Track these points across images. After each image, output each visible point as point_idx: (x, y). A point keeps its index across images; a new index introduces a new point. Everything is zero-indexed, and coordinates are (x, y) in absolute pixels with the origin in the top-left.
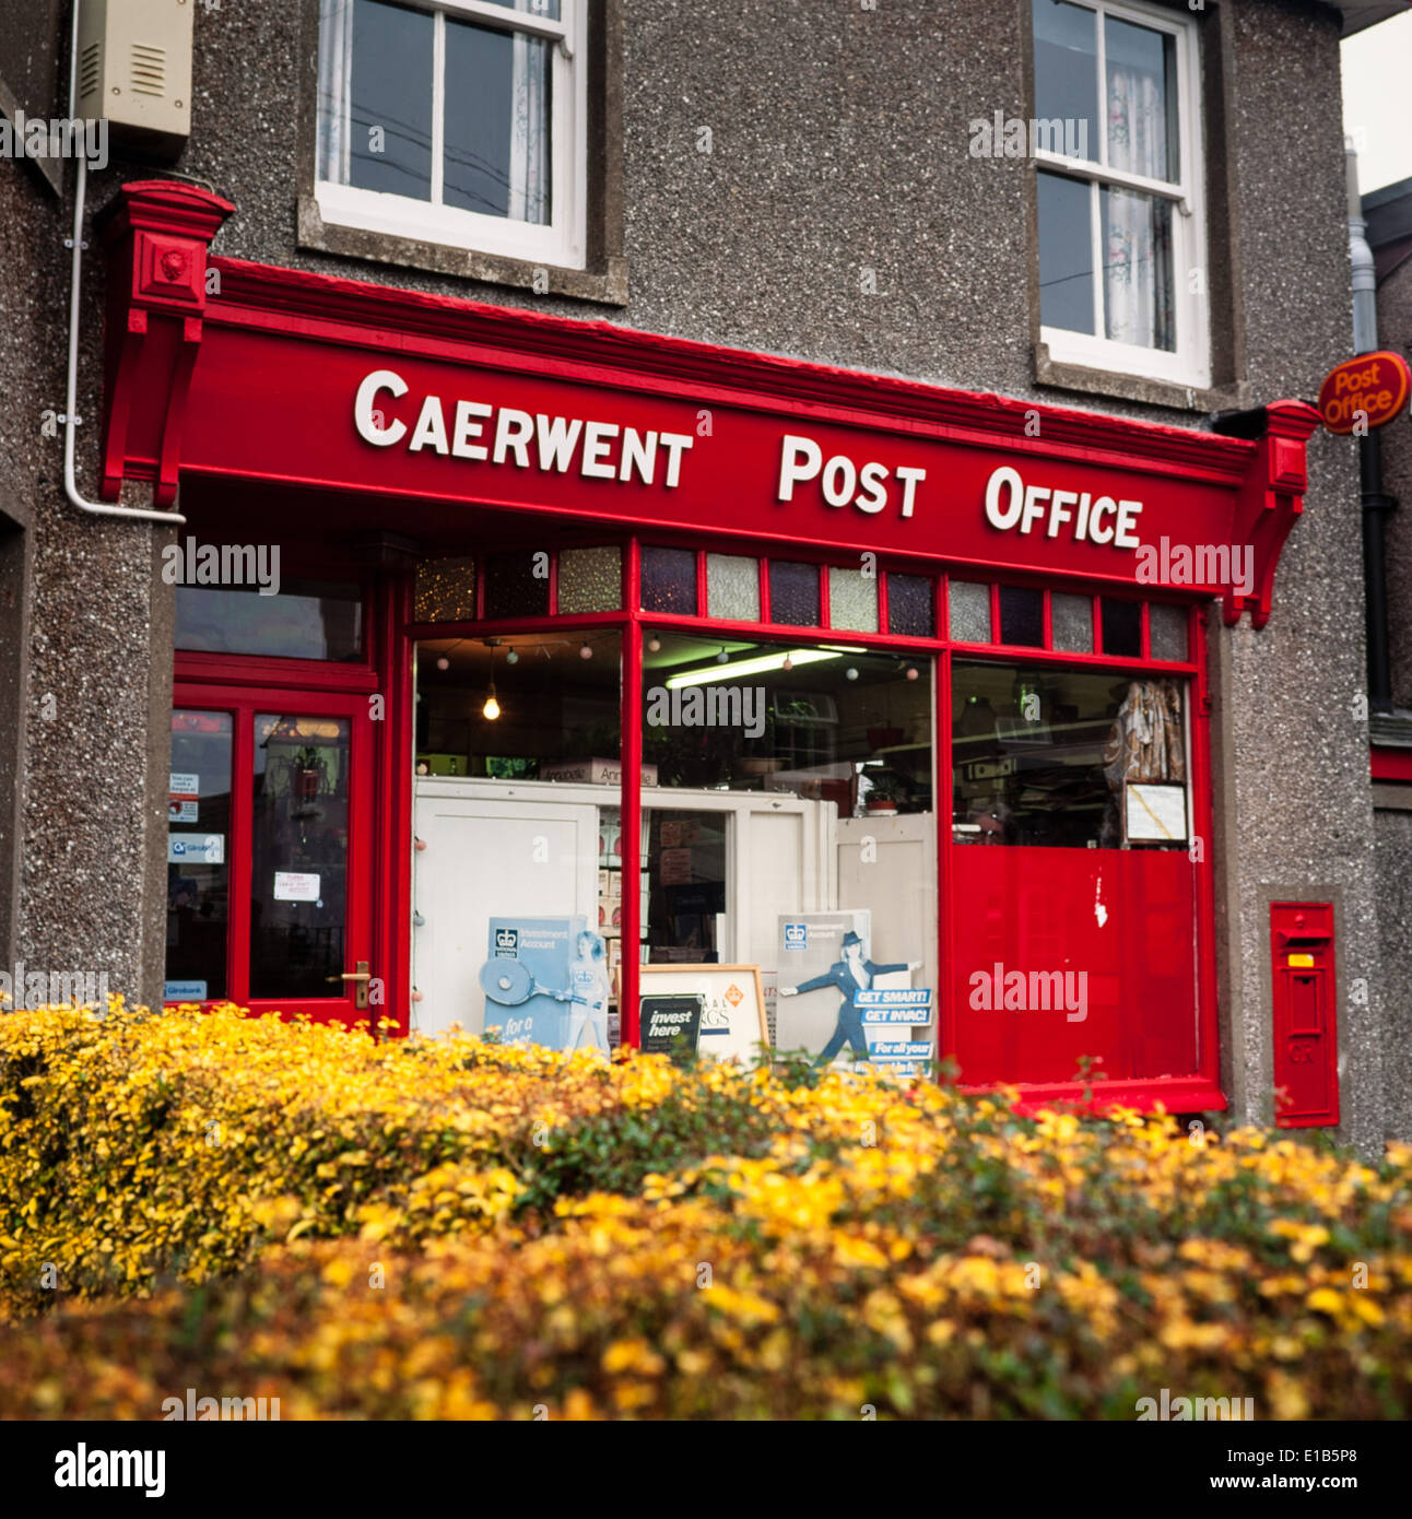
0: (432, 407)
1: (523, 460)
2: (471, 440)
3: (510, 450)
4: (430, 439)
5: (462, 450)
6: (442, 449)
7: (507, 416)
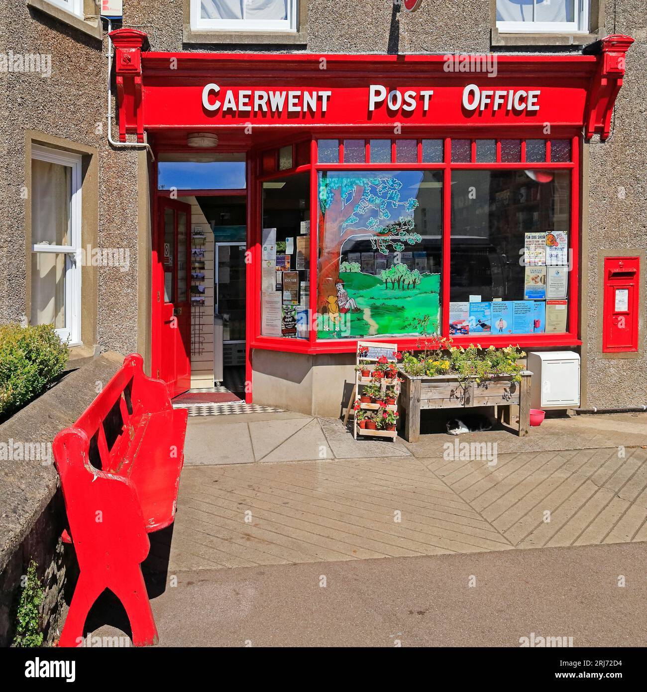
0: (230, 94)
1: (265, 109)
2: (245, 104)
3: (260, 106)
4: (230, 106)
5: (242, 108)
6: (235, 109)
7: (257, 93)
